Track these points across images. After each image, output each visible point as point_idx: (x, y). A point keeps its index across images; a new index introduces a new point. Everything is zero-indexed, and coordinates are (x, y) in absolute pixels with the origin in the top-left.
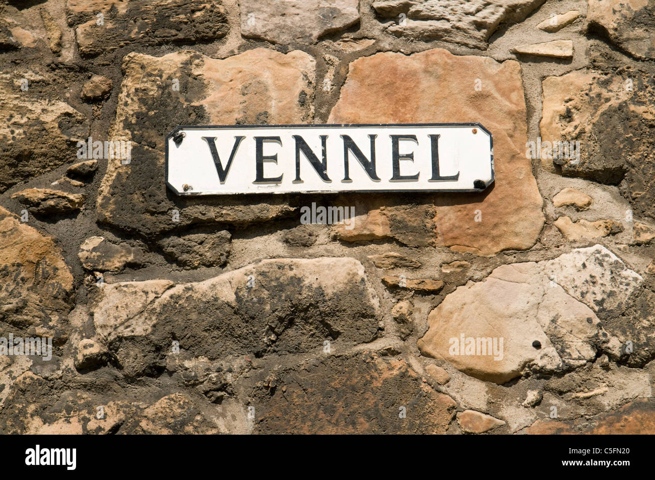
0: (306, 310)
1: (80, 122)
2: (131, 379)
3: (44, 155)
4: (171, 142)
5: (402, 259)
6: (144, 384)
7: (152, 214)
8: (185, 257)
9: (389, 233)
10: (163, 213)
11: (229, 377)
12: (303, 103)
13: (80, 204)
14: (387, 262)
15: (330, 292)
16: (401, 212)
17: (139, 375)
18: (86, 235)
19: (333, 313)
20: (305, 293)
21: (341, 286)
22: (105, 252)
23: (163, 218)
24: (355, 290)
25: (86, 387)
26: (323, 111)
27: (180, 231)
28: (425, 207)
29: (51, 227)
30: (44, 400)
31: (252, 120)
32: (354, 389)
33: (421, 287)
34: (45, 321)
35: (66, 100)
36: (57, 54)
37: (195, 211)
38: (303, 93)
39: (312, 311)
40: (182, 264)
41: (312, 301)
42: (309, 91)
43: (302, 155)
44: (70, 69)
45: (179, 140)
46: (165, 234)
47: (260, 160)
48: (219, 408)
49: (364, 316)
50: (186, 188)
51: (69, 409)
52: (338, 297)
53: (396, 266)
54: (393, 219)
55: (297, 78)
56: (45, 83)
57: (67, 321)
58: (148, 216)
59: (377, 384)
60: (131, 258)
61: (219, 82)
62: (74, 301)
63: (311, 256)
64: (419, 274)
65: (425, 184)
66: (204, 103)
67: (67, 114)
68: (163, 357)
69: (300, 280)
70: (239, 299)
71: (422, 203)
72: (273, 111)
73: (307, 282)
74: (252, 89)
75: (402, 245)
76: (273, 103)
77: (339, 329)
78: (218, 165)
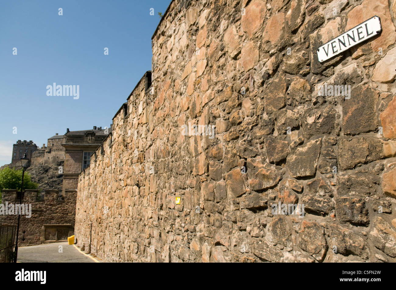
0: (347, 79)
1: (306, 53)
2: (322, 105)
3: (302, 63)
4: (318, 51)
5: (365, 59)
6: (324, 105)
7: (319, 68)
8: (327, 75)
9: (362, 53)
10: (320, 67)
11: (336, 100)
12: (339, 30)
13: (309, 71)
14: (362, 61)
15: (350, 74)
16: (363, 47)
17: (322, 103)
18: (312, 77)
19: (352, 79)
20: (345, 76)
21: (352, 71)
22: (315, 79)
23: (321, 68)
24: (355, 71)
25: (316, 108)
26: (344, 30)
27: (325, 70)
28: (368, 43)
29: (306, 77)
30: (309, 113)
31: (330, 39)
32: (358, 95)
33: (370, 64)
34: (307, 97)
35: (304, 50)
36: (301, 41)
37: (325, 65)
38: (338, 28)
39: (348, 79)
40: (327, 76)
41: (347, 77)
42: (339, 26)
43: (340, 43)
44: (303, 43)
45: (319, 50)
46: (322, 72)
47: (333, 48)
48: (336, 107)
49: (358, 77)
50: (322, 60)
51: (314, 113)
52: (352, 74)
53: (364, 61)
54: (362, 50)
55: (337, 25)
56: (300, 48)
57: (311, 96)
58: (318, 69)
59: (362, 92)
60: (318, 79)
61: (324, 33)
62: (312, 91)
63: (347, 66)
64: (370, 61)
65: (366, 38)
66: (322, 40)
67: (304, 53)
68: (325, 99)
69: (344, 73)
70: (335, 82)
71: (367, 43)
72: (334, 35)
73: (345, 73)
74: (329, 32)
75: (366, 55)
76: (333, 33)
77: (354, 81)
78: (326, 53)
